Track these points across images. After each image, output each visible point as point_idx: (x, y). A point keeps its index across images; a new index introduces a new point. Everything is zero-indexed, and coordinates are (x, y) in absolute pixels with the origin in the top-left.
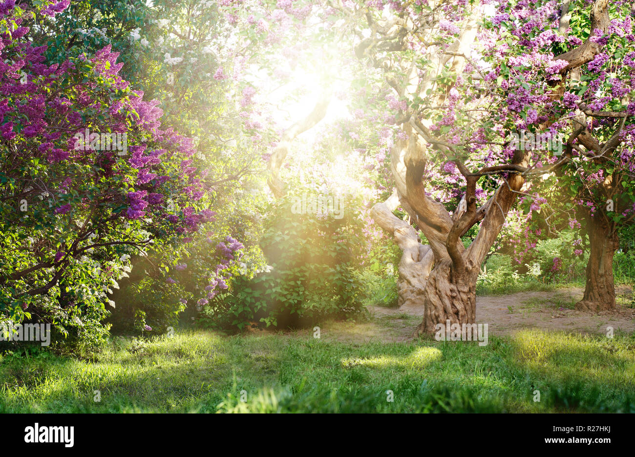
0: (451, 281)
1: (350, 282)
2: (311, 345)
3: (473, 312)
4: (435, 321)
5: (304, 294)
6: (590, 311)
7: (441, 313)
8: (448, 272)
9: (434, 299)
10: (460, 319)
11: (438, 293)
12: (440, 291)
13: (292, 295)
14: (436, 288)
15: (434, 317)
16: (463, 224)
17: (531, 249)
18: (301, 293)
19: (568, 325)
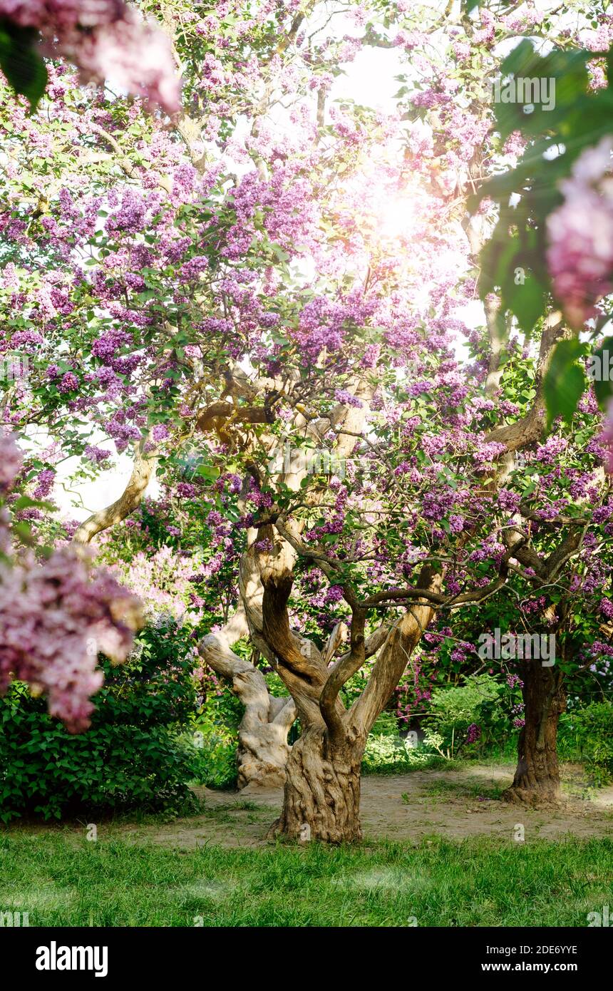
0: (324, 757)
1: (172, 754)
2: (117, 850)
3: (356, 804)
4: (300, 816)
5: (102, 770)
6: (523, 804)
7: (309, 804)
8: (321, 743)
9: (299, 783)
10: (337, 813)
11: (305, 774)
12: (308, 772)
13: (85, 772)
14: (302, 767)
15: (298, 809)
16: (345, 673)
17: (423, 700)
18: (98, 769)
19: (492, 824)
